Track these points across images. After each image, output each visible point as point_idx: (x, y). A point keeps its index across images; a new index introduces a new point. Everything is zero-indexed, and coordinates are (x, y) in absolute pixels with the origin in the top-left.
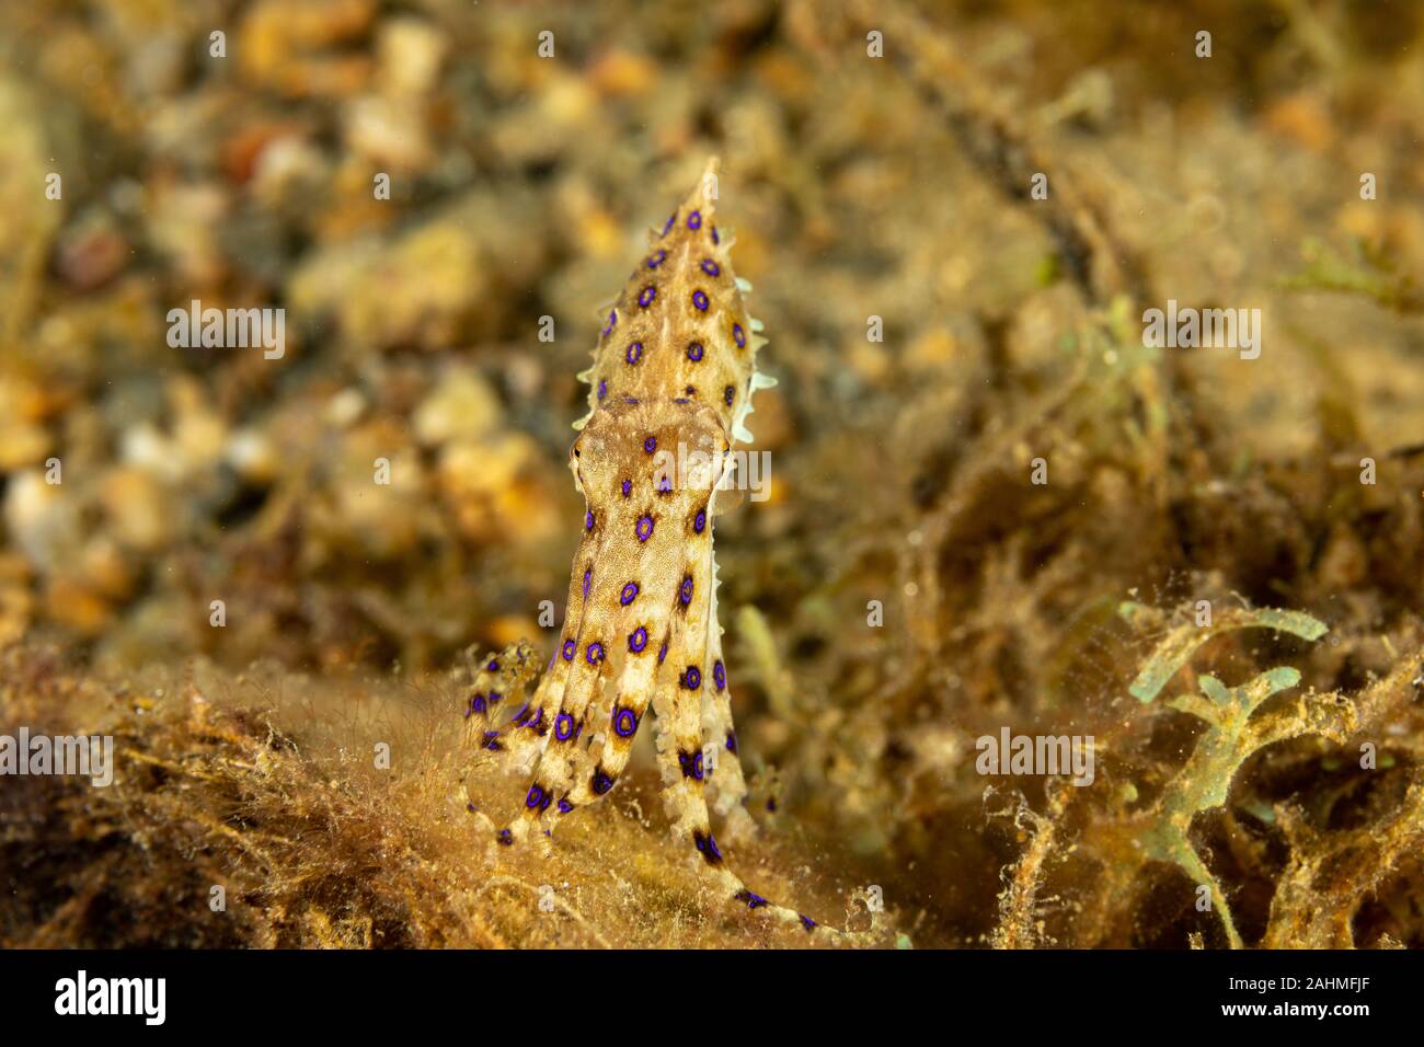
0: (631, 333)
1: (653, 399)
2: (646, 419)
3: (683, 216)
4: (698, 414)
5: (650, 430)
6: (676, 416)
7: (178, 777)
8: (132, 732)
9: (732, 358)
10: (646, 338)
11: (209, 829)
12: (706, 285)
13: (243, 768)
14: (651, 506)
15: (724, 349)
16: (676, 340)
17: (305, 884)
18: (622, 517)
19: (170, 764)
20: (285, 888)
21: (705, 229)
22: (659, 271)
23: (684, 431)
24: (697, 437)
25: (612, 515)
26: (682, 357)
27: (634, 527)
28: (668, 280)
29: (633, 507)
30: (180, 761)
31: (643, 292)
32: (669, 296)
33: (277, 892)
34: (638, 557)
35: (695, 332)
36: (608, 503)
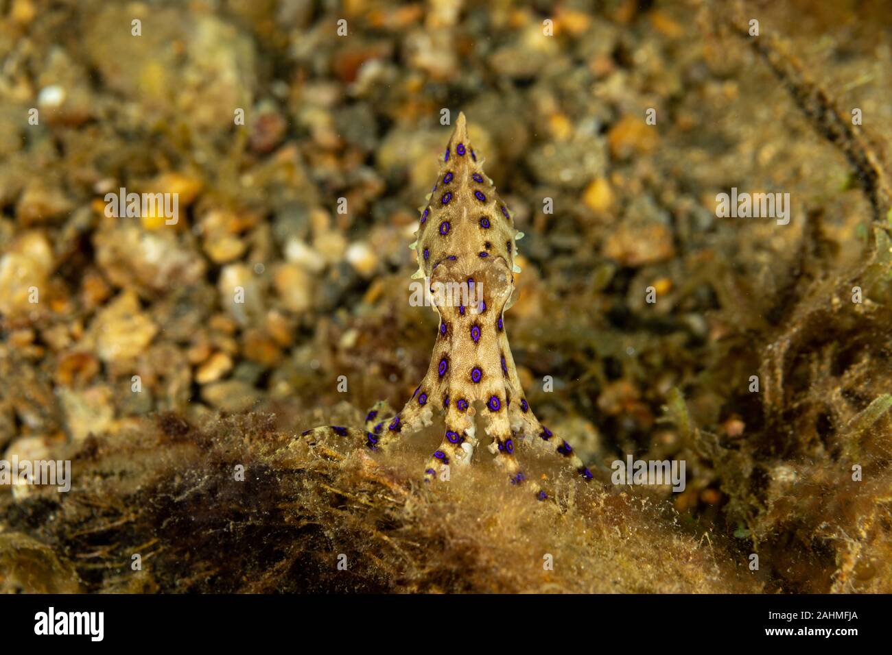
0: (441, 218)
1: (465, 254)
2: (464, 268)
3: (453, 148)
4: (495, 262)
5: (468, 275)
6: (482, 265)
7: (352, 502)
8: (325, 472)
9: (506, 226)
10: (450, 220)
11: (371, 534)
12: (479, 187)
13: (393, 502)
14: (477, 319)
15: (501, 221)
16: (471, 218)
17: (430, 574)
18: (462, 327)
19: (348, 495)
20: (419, 576)
21: (468, 153)
22: (451, 184)
23: (489, 273)
24: (497, 276)
25: (456, 326)
26: (478, 227)
27: (469, 333)
28: (458, 188)
29: (467, 321)
30: (355, 494)
31: (445, 196)
32: (460, 196)
33: (414, 578)
34: (475, 351)
35: (482, 213)
36: (453, 319)
